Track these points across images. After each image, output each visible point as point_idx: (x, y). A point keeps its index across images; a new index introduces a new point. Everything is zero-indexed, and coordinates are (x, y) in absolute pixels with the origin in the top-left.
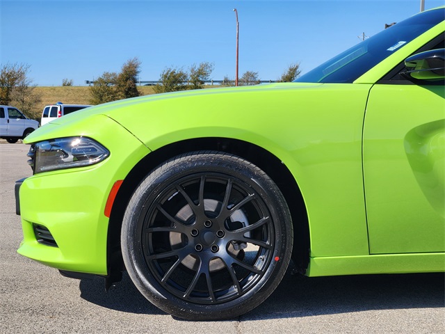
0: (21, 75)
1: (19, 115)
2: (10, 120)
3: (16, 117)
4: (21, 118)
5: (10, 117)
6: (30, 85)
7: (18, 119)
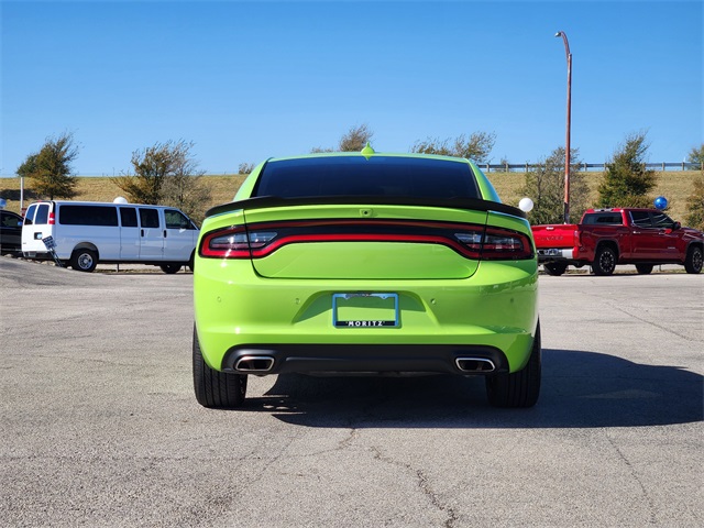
0: (178, 158)
1: (184, 223)
2: (168, 231)
3: (177, 226)
4: (187, 227)
5: (168, 226)
6: (193, 174)
7: (182, 230)
